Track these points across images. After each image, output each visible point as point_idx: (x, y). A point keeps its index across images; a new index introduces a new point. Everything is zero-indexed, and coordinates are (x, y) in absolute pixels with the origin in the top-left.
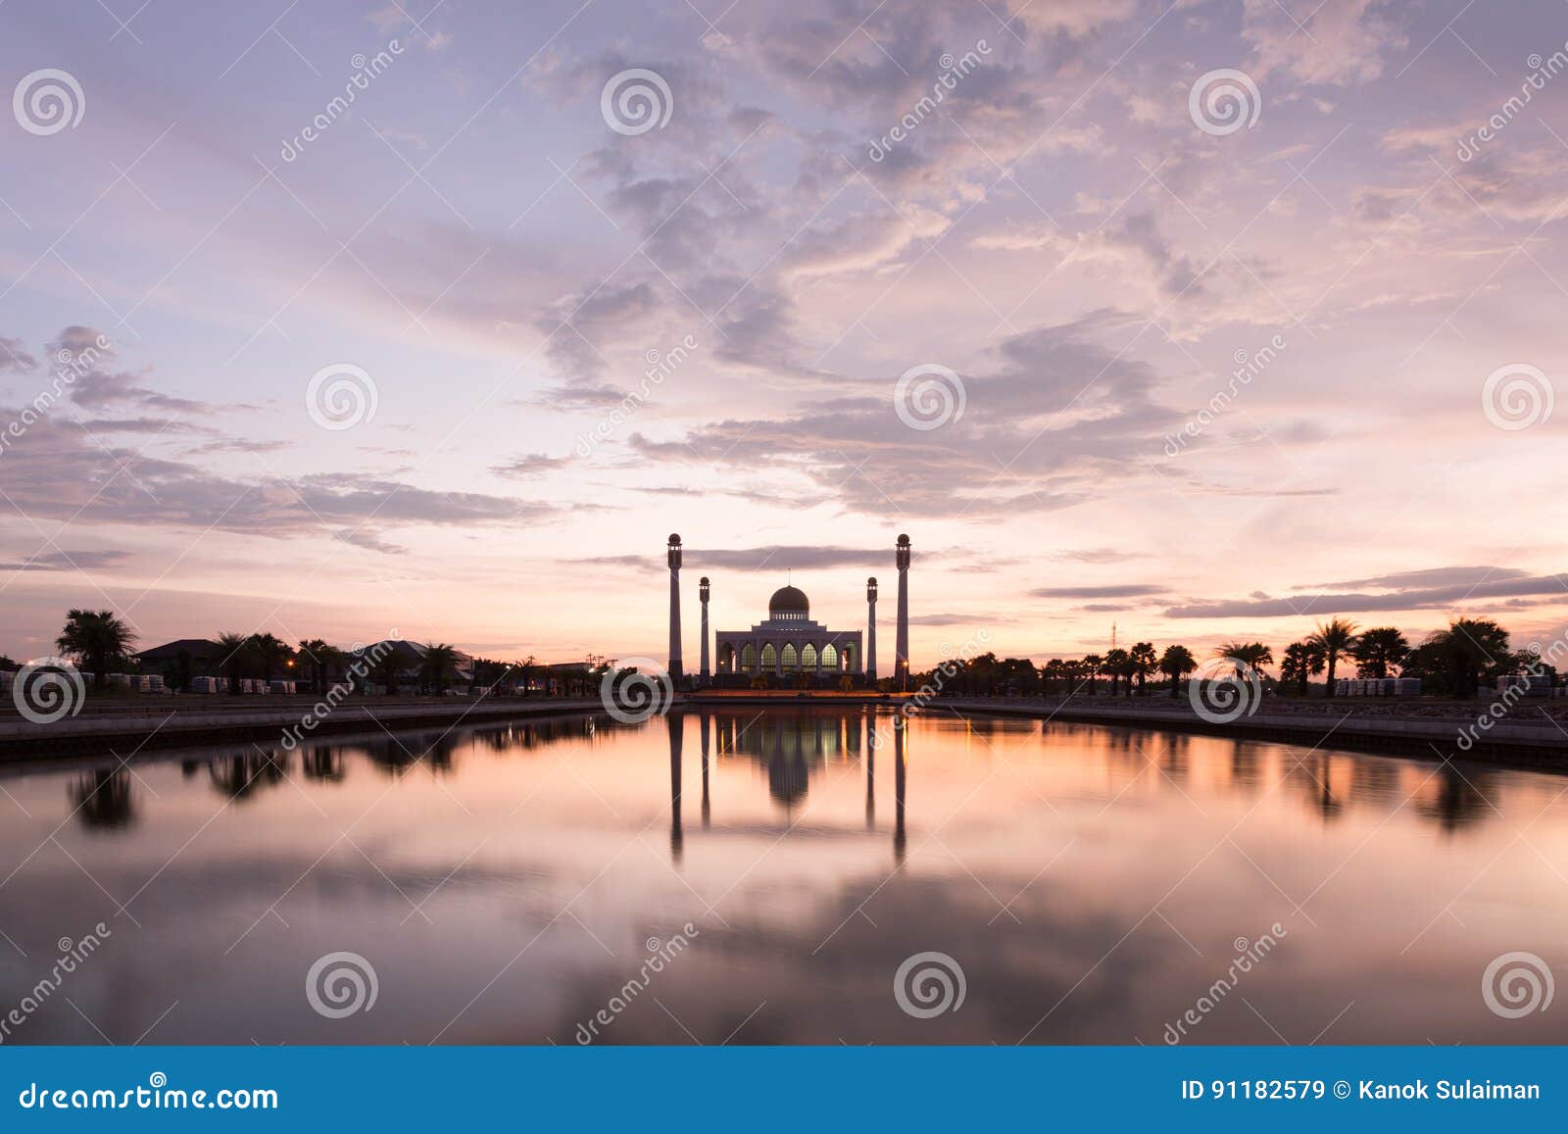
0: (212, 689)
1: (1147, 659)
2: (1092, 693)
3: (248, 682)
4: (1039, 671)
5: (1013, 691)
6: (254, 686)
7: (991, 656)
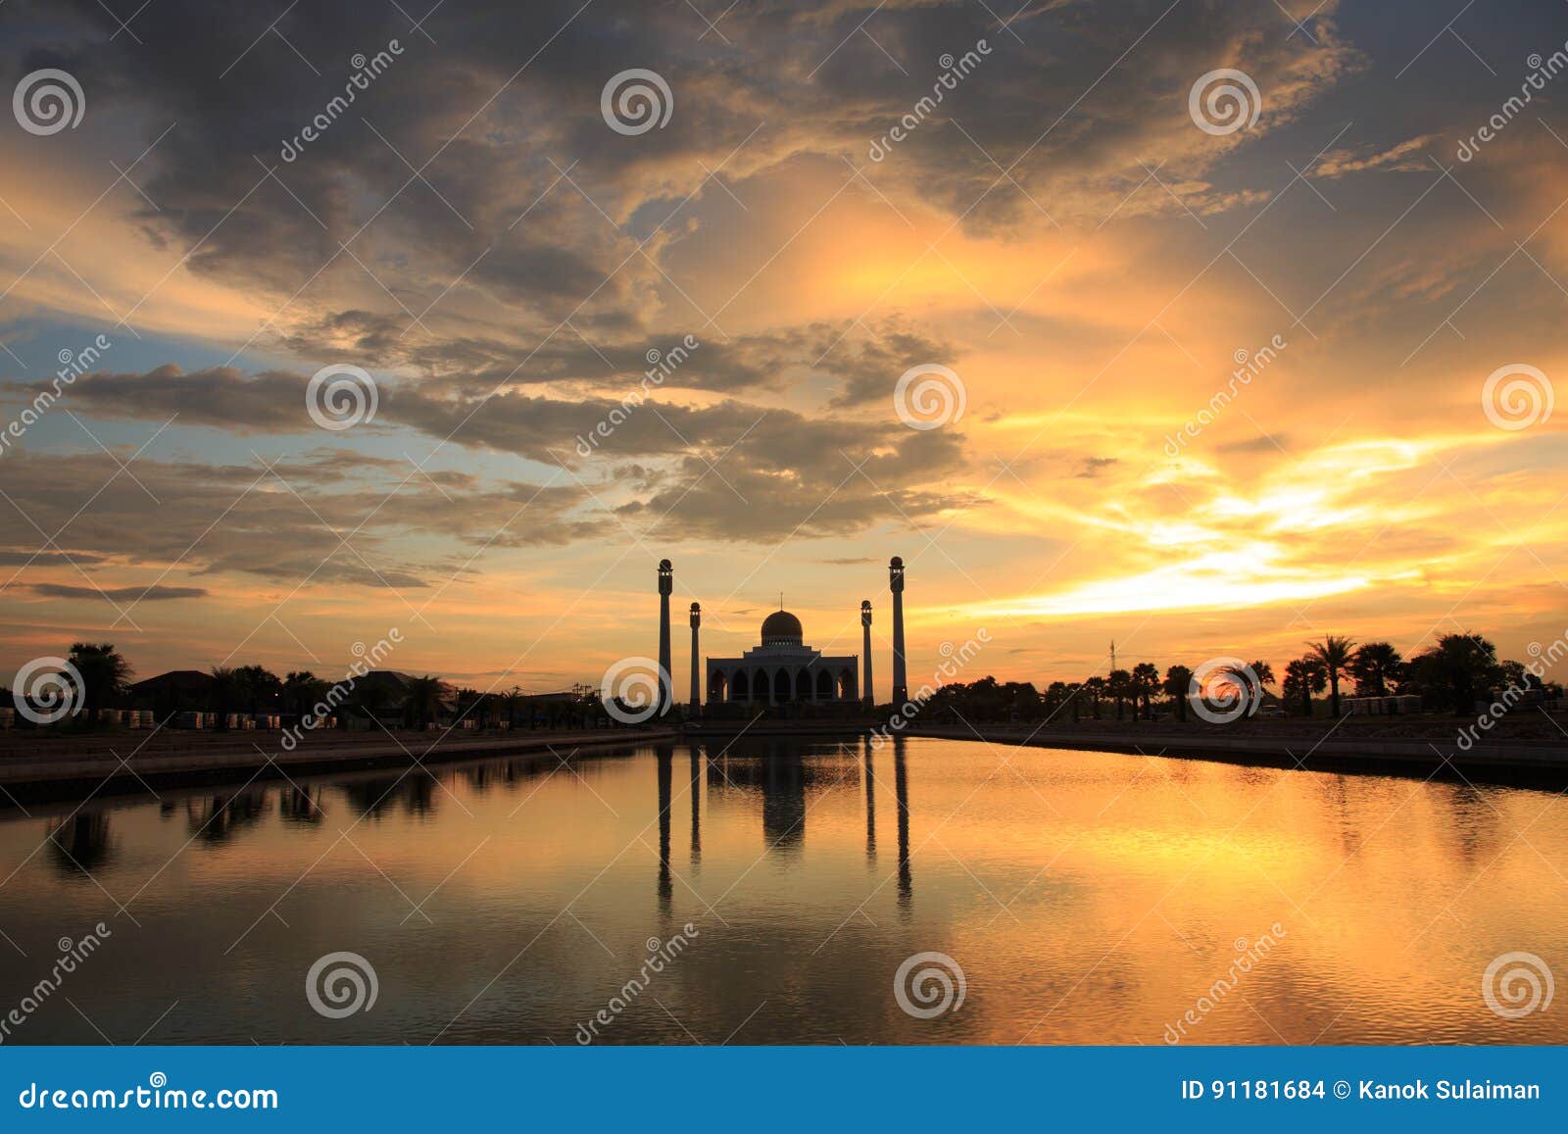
0: (199, 725)
1: (1149, 680)
2: (1097, 717)
3: (235, 717)
4: (1042, 695)
5: (1016, 717)
6: (240, 723)
7: (991, 679)
